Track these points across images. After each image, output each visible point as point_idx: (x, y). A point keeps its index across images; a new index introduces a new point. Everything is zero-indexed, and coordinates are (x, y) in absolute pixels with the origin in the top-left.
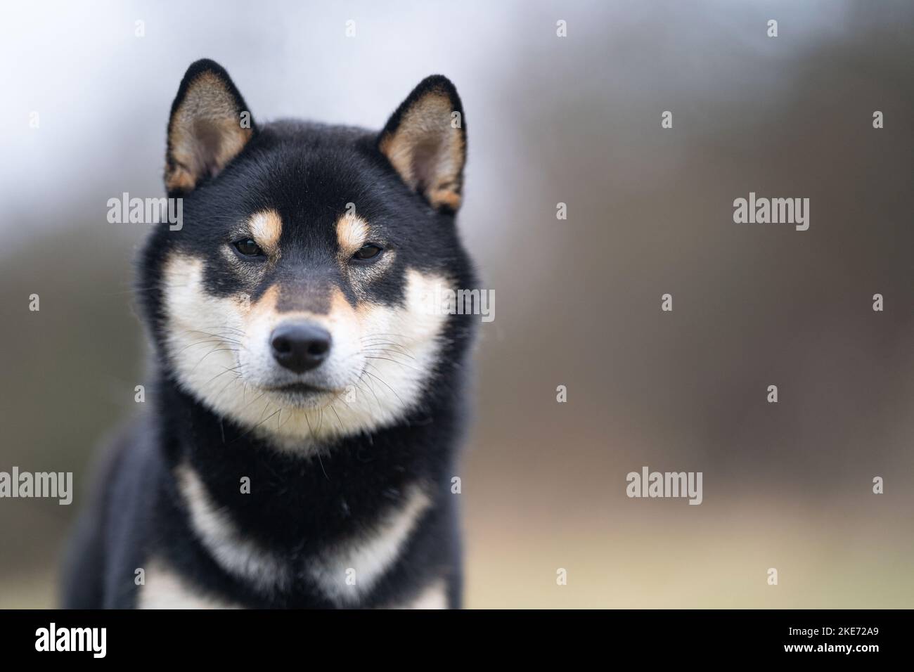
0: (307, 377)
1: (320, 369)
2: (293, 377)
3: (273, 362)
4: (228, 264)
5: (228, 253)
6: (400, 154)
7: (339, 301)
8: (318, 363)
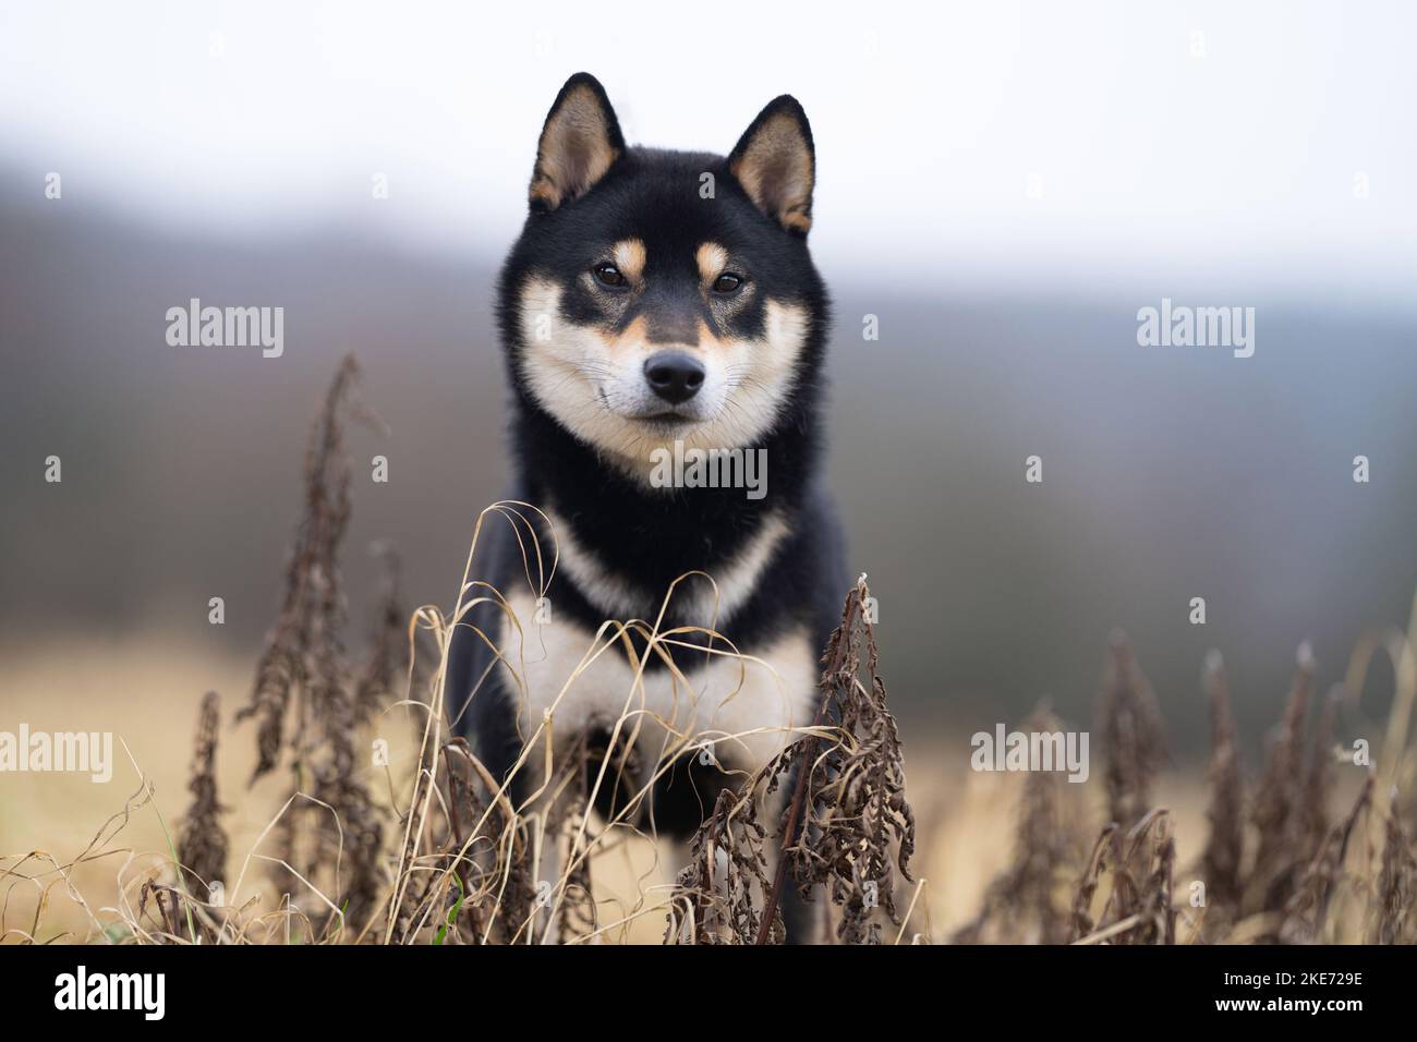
0: (681, 407)
1: (695, 399)
2: (667, 407)
3: (649, 392)
4: (588, 292)
5: (589, 281)
6: (750, 178)
7: (704, 332)
8: (694, 393)
